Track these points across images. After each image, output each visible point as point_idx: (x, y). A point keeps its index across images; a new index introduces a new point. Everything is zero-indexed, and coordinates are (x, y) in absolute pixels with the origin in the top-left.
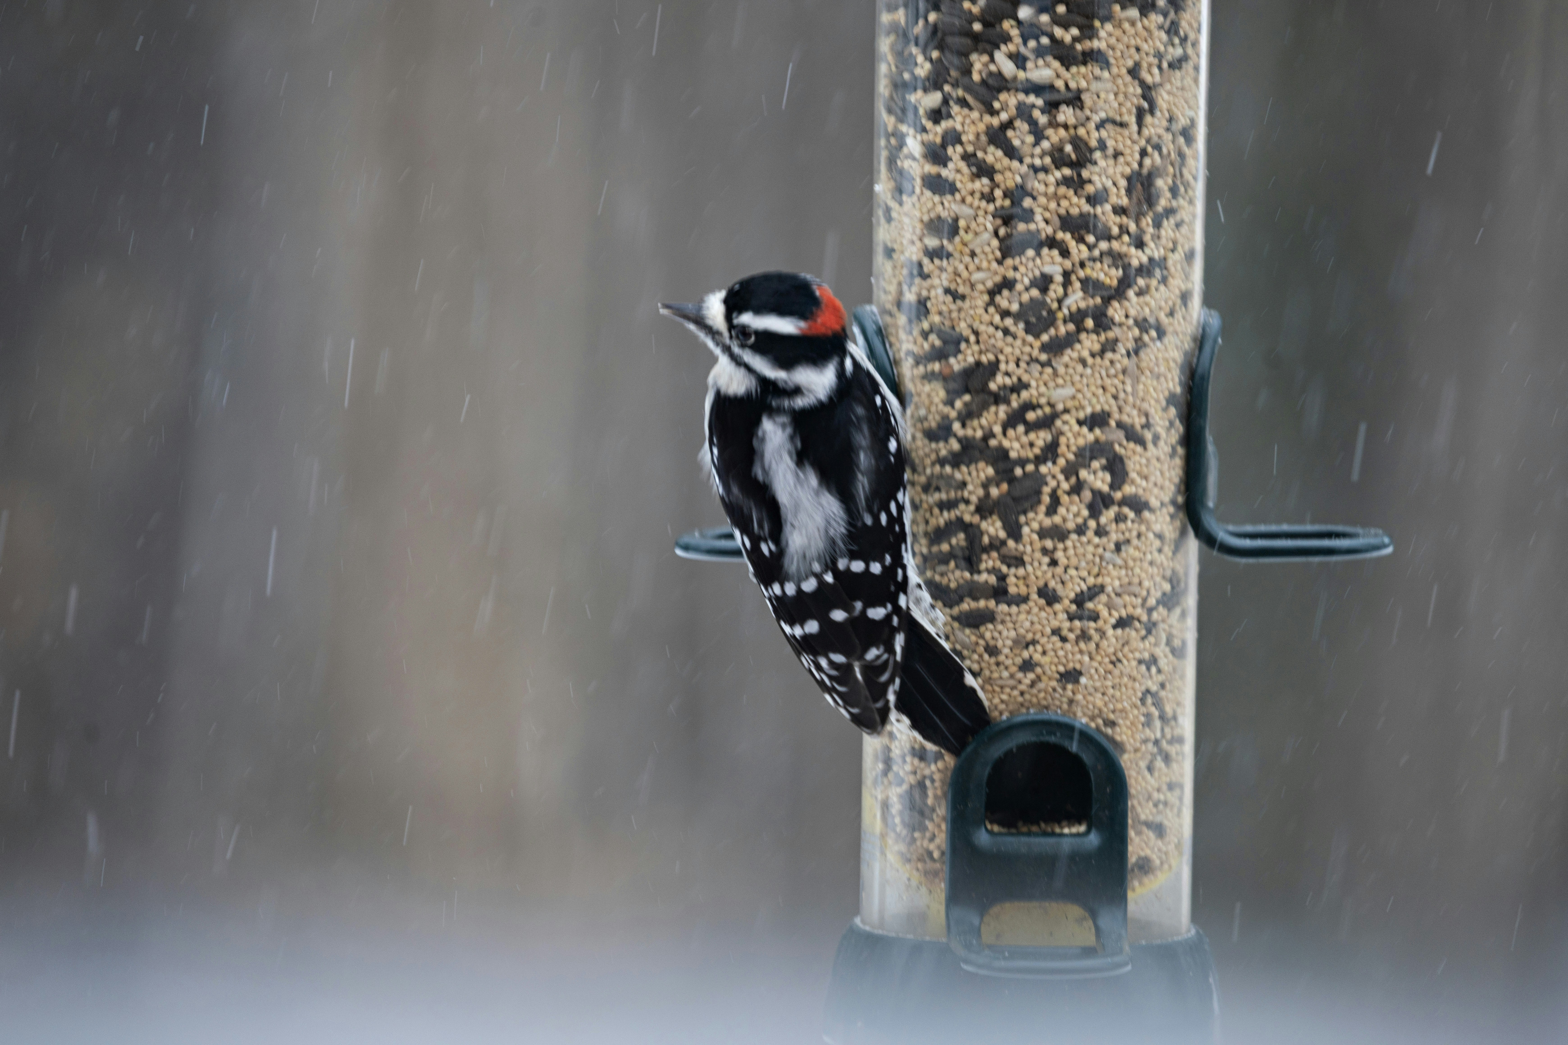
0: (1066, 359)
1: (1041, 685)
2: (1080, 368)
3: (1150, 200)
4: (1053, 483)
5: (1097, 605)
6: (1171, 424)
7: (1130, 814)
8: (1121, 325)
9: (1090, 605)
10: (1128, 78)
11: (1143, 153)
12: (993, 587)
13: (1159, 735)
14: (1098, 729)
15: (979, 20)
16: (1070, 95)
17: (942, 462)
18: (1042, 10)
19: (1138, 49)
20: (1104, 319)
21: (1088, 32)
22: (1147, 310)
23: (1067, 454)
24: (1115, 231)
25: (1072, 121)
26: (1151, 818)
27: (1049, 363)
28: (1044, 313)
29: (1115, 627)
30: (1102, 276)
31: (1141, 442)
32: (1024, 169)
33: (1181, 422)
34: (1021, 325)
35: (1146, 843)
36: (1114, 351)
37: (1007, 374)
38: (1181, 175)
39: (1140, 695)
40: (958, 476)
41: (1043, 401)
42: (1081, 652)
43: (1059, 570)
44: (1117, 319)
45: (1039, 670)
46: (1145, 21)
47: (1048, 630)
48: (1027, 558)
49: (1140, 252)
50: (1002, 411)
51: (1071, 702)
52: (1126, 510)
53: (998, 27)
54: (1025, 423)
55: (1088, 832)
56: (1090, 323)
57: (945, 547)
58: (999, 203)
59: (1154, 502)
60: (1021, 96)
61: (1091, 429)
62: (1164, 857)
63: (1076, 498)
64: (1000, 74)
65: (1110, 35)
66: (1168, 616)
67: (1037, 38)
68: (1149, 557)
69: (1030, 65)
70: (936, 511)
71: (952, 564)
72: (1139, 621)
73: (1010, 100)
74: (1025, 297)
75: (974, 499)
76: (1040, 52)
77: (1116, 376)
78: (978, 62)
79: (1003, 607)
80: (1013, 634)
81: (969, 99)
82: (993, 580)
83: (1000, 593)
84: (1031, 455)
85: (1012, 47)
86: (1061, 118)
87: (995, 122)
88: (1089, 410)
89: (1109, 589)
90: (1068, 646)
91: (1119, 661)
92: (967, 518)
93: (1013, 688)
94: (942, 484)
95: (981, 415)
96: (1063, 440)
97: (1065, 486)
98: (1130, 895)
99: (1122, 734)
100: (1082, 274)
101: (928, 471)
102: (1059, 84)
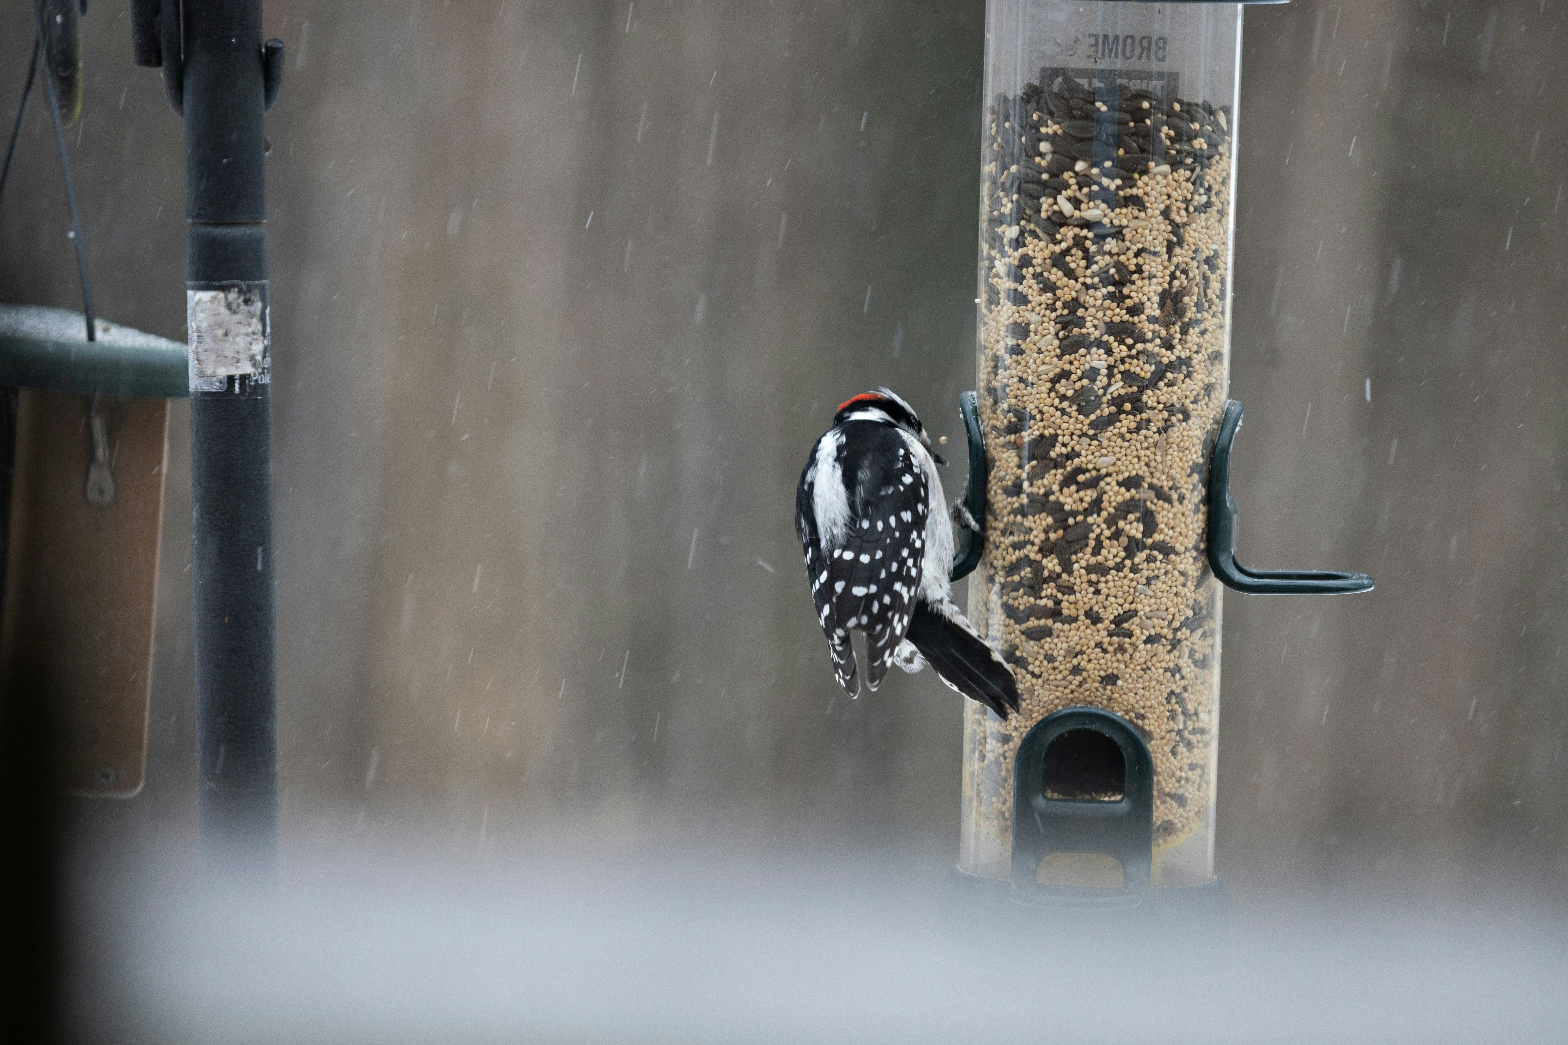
0: (1109, 434)
1: (1086, 686)
2: (1119, 441)
3: (1179, 312)
4: (1098, 531)
5: (1132, 625)
6: (1195, 487)
7: (1155, 787)
8: (1153, 408)
9: (1125, 625)
10: (1161, 218)
11: (1173, 276)
12: (1051, 608)
13: (1181, 727)
14: (1130, 720)
15: (1046, 172)
16: (1113, 230)
17: (1015, 512)
18: (1093, 165)
19: (1169, 197)
20: (1139, 404)
21: (1130, 182)
22: (1175, 398)
23: (1109, 508)
24: (1149, 335)
25: (1115, 250)
26: (1174, 791)
27: (1093, 437)
28: (1093, 398)
29: (1146, 642)
30: (1138, 370)
31: (1168, 500)
32: (1079, 286)
33: (1204, 486)
34: (1075, 407)
35: (1170, 811)
36: (1148, 429)
37: (1064, 445)
38: (1206, 295)
39: (1166, 695)
40: (1026, 523)
41: (1090, 466)
42: (1118, 661)
43: (1101, 598)
44: (1150, 404)
45: (1085, 674)
46: (1174, 173)
47: (1092, 644)
48: (1076, 588)
49: (1169, 352)
50: (1060, 474)
51: (1110, 699)
52: (1155, 553)
53: (1061, 177)
54: (1077, 483)
55: (1122, 800)
56: (1128, 406)
57: (1016, 578)
58: (1059, 312)
59: (1179, 548)
60: (1077, 230)
61: (1128, 490)
62: (1185, 821)
63: (1115, 542)
64: (1061, 212)
65: (1147, 185)
66: (1191, 636)
67: (1090, 186)
68: (1174, 590)
69: (1083, 206)
70: (1010, 550)
71: (1021, 591)
72: (1165, 638)
73: (1068, 233)
74: (1078, 385)
75: (1037, 541)
76: (1091, 197)
77: (1148, 448)
78: (1046, 203)
79: (1058, 625)
80: (1065, 645)
81: (1039, 232)
82: (1050, 604)
83: (1056, 614)
84: (1081, 509)
85: (1070, 192)
86: (1107, 248)
87: (1057, 249)
88: (1126, 474)
89: (1141, 613)
90: (1108, 656)
91: (1149, 669)
92: (1032, 556)
93: (1066, 688)
94: (1015, 529)
95: (1044, 477)
96: (1105, 497)
97: (1107, 533)
98: (1154, 849)
99: (1150, 725)
100: (1122, 368)
101: (1005, 519)
102: (1106, 221)
